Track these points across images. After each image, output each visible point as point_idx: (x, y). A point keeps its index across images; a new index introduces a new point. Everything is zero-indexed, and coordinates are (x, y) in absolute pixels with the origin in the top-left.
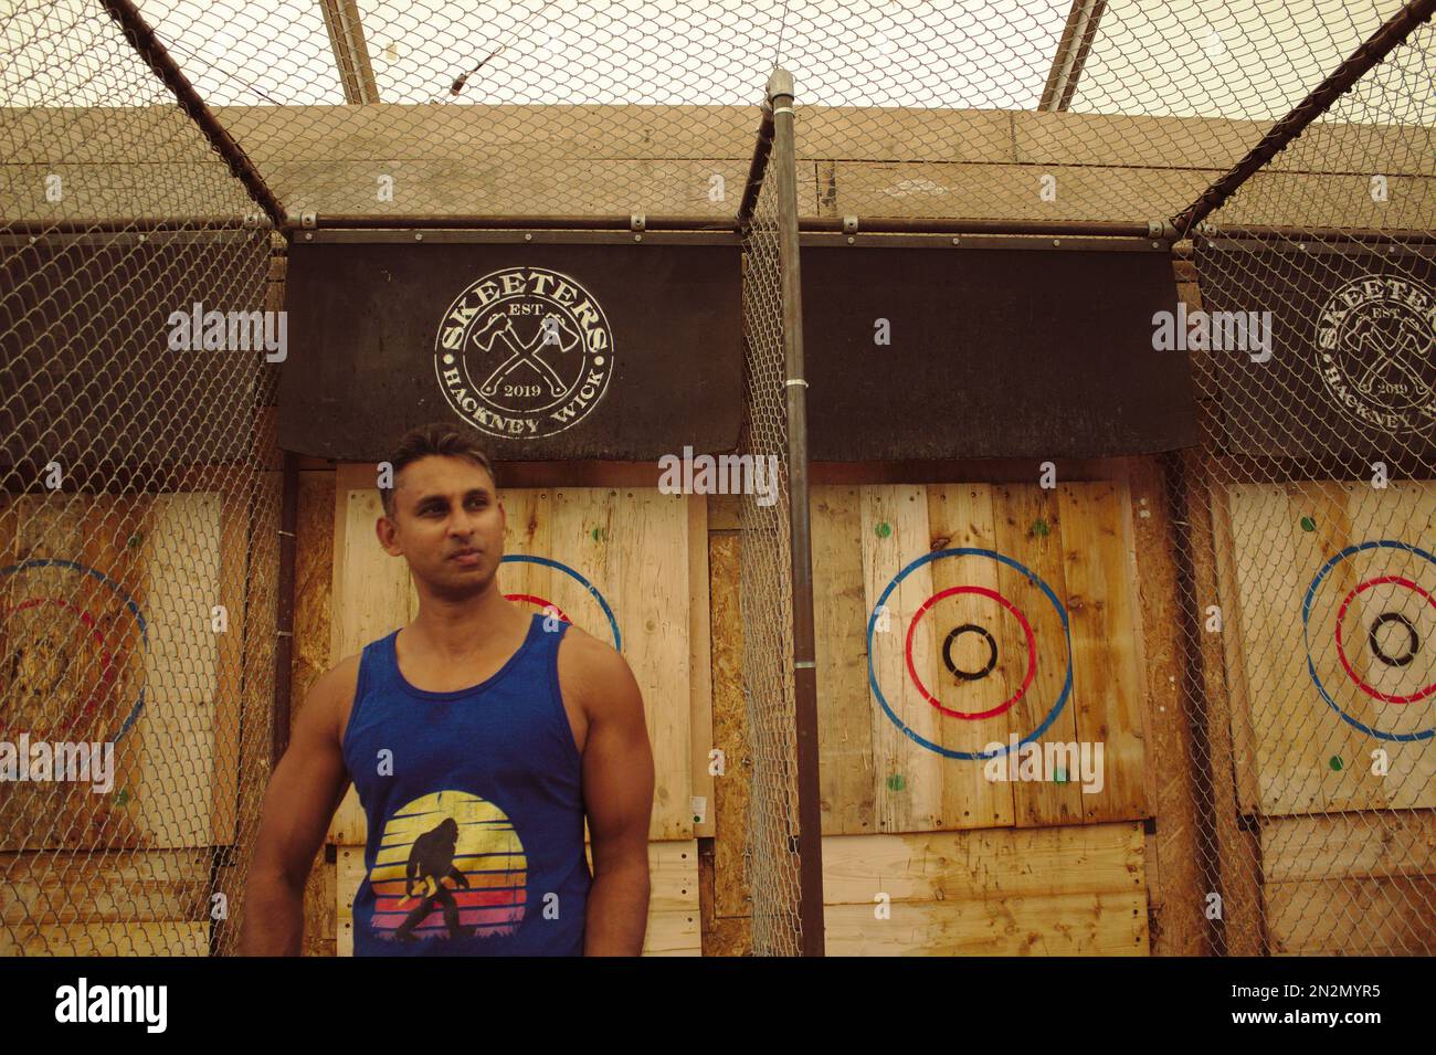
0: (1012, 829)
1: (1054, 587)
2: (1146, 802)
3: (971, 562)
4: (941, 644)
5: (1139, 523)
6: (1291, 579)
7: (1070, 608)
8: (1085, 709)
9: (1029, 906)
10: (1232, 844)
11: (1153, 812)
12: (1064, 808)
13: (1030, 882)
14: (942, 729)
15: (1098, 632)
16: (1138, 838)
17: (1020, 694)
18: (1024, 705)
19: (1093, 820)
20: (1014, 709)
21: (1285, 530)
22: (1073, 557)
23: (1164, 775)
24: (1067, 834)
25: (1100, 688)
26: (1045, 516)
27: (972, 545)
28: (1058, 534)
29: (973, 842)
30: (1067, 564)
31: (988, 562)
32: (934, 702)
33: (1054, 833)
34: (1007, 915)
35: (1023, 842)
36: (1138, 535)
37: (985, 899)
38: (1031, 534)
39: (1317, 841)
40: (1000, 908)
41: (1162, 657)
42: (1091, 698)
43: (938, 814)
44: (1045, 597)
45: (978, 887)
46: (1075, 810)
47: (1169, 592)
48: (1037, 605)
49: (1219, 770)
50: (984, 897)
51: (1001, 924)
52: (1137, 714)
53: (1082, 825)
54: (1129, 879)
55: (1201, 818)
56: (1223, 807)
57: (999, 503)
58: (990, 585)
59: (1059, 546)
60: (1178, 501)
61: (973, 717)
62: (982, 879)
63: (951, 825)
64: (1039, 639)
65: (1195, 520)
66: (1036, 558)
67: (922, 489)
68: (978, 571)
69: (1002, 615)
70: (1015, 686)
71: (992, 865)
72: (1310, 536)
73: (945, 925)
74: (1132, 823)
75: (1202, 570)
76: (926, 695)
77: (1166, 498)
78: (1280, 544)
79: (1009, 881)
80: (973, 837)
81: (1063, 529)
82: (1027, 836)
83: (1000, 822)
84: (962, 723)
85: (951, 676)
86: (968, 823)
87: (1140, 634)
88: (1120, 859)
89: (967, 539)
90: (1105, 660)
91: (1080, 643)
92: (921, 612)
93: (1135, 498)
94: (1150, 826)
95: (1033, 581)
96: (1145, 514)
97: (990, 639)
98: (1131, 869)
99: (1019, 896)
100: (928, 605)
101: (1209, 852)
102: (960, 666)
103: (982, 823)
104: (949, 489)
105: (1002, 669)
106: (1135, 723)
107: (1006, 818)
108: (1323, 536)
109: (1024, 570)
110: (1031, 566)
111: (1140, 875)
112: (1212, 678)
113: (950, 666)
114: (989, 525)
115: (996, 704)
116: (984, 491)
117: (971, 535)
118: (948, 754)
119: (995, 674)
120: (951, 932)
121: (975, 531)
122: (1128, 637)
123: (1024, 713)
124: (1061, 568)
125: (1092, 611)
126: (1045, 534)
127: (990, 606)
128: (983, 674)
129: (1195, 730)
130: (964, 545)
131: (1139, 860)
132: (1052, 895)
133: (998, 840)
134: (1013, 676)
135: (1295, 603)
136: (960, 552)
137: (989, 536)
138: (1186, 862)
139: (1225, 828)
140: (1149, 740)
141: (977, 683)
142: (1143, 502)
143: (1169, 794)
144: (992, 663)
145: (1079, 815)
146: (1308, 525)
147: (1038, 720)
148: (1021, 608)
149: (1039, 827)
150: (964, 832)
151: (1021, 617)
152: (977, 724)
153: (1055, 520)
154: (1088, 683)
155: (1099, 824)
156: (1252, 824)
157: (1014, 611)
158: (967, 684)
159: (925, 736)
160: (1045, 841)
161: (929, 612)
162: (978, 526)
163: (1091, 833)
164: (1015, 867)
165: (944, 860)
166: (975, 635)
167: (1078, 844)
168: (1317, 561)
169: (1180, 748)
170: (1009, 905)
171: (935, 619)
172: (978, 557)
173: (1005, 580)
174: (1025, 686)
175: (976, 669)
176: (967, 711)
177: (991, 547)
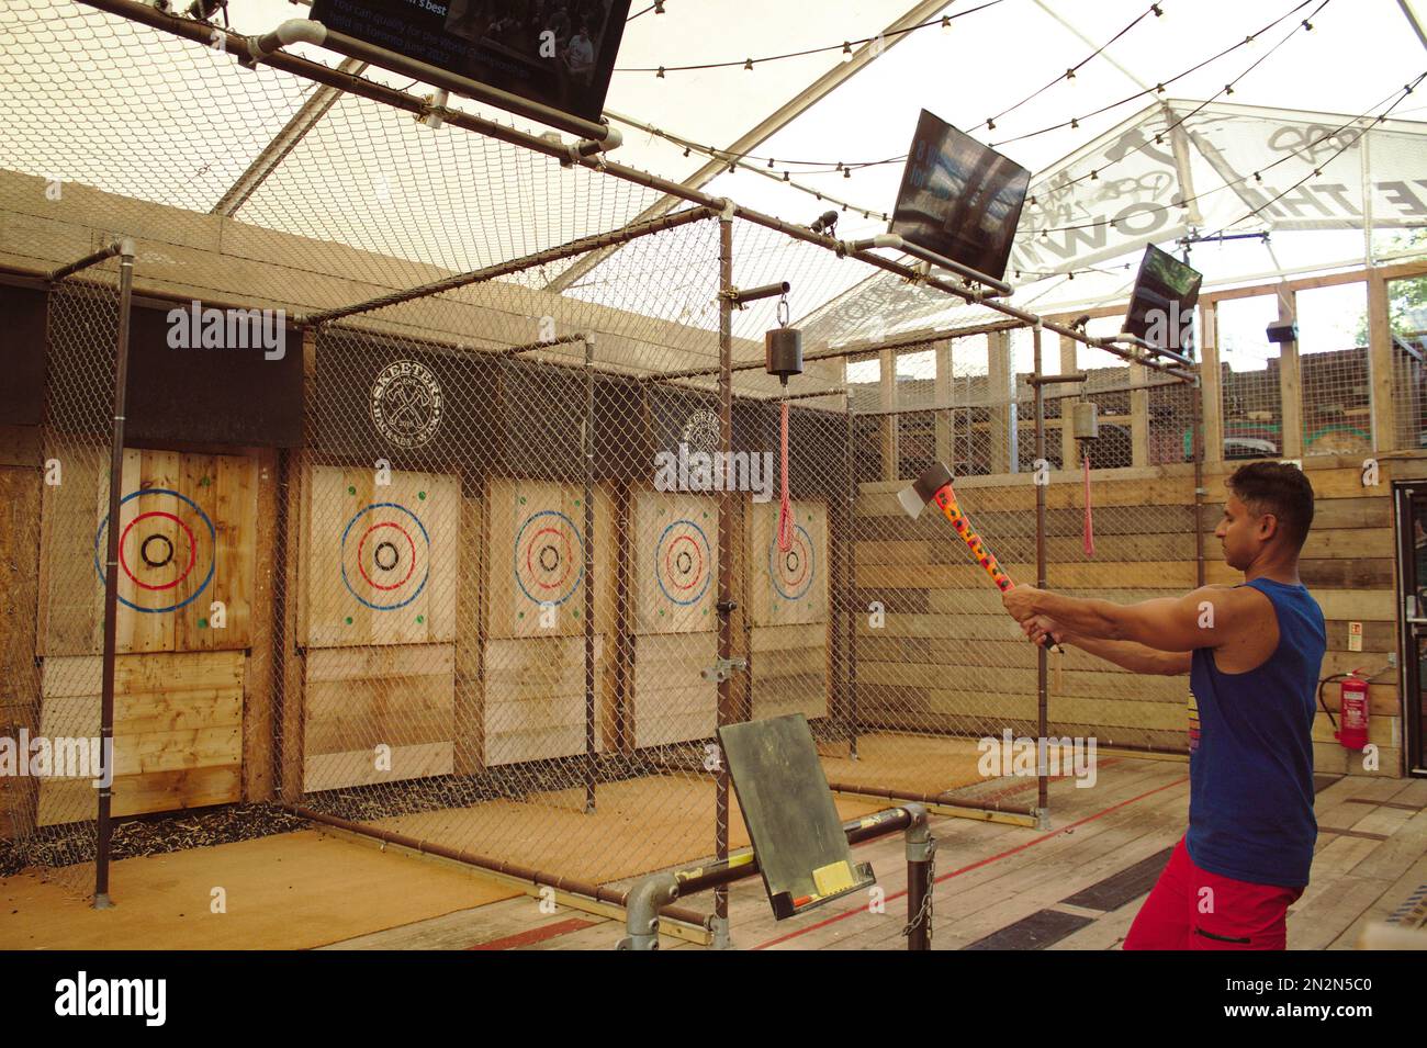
0: (172, 653)
1: (209, 515)
2: (248, 639)
3: (163, 497)
4: (141, 546)
5: (261, 482)
6: (338, 520)
7: (218, 529)
8: (219, 586)
9: (178, 696)
10: (291, 664)
11: (252, 644)
12: (203, 641)
13: (180, 683)
14: (137, 594)
15: (232, 543)
16: (242, 659)
17: (185, 576)
18: (186, 583)
19: (218, 648)
20: (180, 585)
21: (339, 495)
22: (223, 499)
23: (258, 624)
24: (203, 656)
25: (229, 575)
26: (209, 475)
27: (165, 488)
28: (216, 486)
29: (149, 660)
30: (218, 504)
31: (173, 499)
32: (134, 579)
33: (196, 655)
34: (165, 701)
35: (177, 660)
36: (260, 488)
37: (153, 692)
38: (200, 485)
39: (334, 662)
40: (161, 697)
41: (264, 559)
42: (224, 579)
43: (130, 644)
44: (204, 521)
45: (150, 686)
46: (209, 643)
47: (273, 523)
48: (198, 525)
49: (289, 622)
50: (153, 691)
51: (161, 707)
52: (249, 590)
53: (212, 651)
54: (235, 681)
55: (277, 648)
56: (288, 643)
57: (184, 464)
58: (173, 512)
59: (215, 493)
60: (284, 472)
61: (156, 588)
62: (152, 681)
63: (138, 650)
64: (198, 545)
65: (292, 485)
66: (201, 497)
67: (138, 451)
68: (167, 503)
69: (178, 531)
70: (182, 571)
71: (159, 672)
72: (353, 497)
73: (129, 707)
74: (239, 650)
75: (292, 511)
76: (129, 574)
77: (278, 470)
78: (334, 502)
79: (168, 682)
80: (150, 658)
81: (219, 482)
82: (180, 657)
83: (166, 649)
84: (149, 592)
85: (145, 564)
86: (148, 649)
87: (254, 546)
88: (231, 670)
89: (163, 484)
90: (233, 559)
91: (221, 549)
92: (131, 526)
93: (261, 468)
94: (248, 653)
95: (197, 511)
96: (265, 477)
97: (170, 544)
98: (236, 675)
99: (173, 690)
100: (135, 522)
101: (280, 666)
102: (151, 558)
103: (156, 650)
104: (155, 453)
105: (175, 562)
106: (246, 595)
107: (170, 647)
108: (359, 499)
109: (193, 505)
110: (198, 503)
111: (241, 679)
112: (290, 571)
113: (145, 558)
114: (176, 476)
115: (170, 581)
116: (175, 455)
117: (165, 482)
118: (139, 609)
119: (171, 564)
120: (131, 711)
121: (167, 480)
122: (247, 547)
123: (185, 587)
124: (215, 507)
125: (229, 532)
126: (208, 485)
127: (172, 524)
128: (164, 563)
129: (279, 600)
130: (161, 487)
131: (241, 671)
132: (192, 690)
133: (163, 659)
134: (181, 566)
135: (339, 534)
136: (157, 492)
137: (175, 483)
138: (266, 672)
139: (289, 652)
140: (253, 603)
141: (160, 569)
142: (265, 470)
143: (261, 635)
144: (169, 558)
145: (211, 645)
146: (353, 491)
147: (193, 592)
148: (190, 526)
149: (188, 651)
150: (143, 654)
151: (189, 532)
152: (158, 593)
153: (215, 477)
154: (223, 571)
155: (221, 650)
156: (302, 652)
157: (187, 529)
158: (154, 570)
159: (127, 599)
160: (190, 660)
161: (135, 526)
162: (170, 477)
163: (217, 655)
164: (172, 675)
165: (131, 670)
166: (161, 541)
167: (209, 661)
168: (353, 512)
169: (269, 610)
170: (167, 696)
171: (139, 530)
172: (167, 495)
173: (182, 510)
174: (188, 571)
175: (161, 561)
176: (152, 584)
177: (176, 491)
